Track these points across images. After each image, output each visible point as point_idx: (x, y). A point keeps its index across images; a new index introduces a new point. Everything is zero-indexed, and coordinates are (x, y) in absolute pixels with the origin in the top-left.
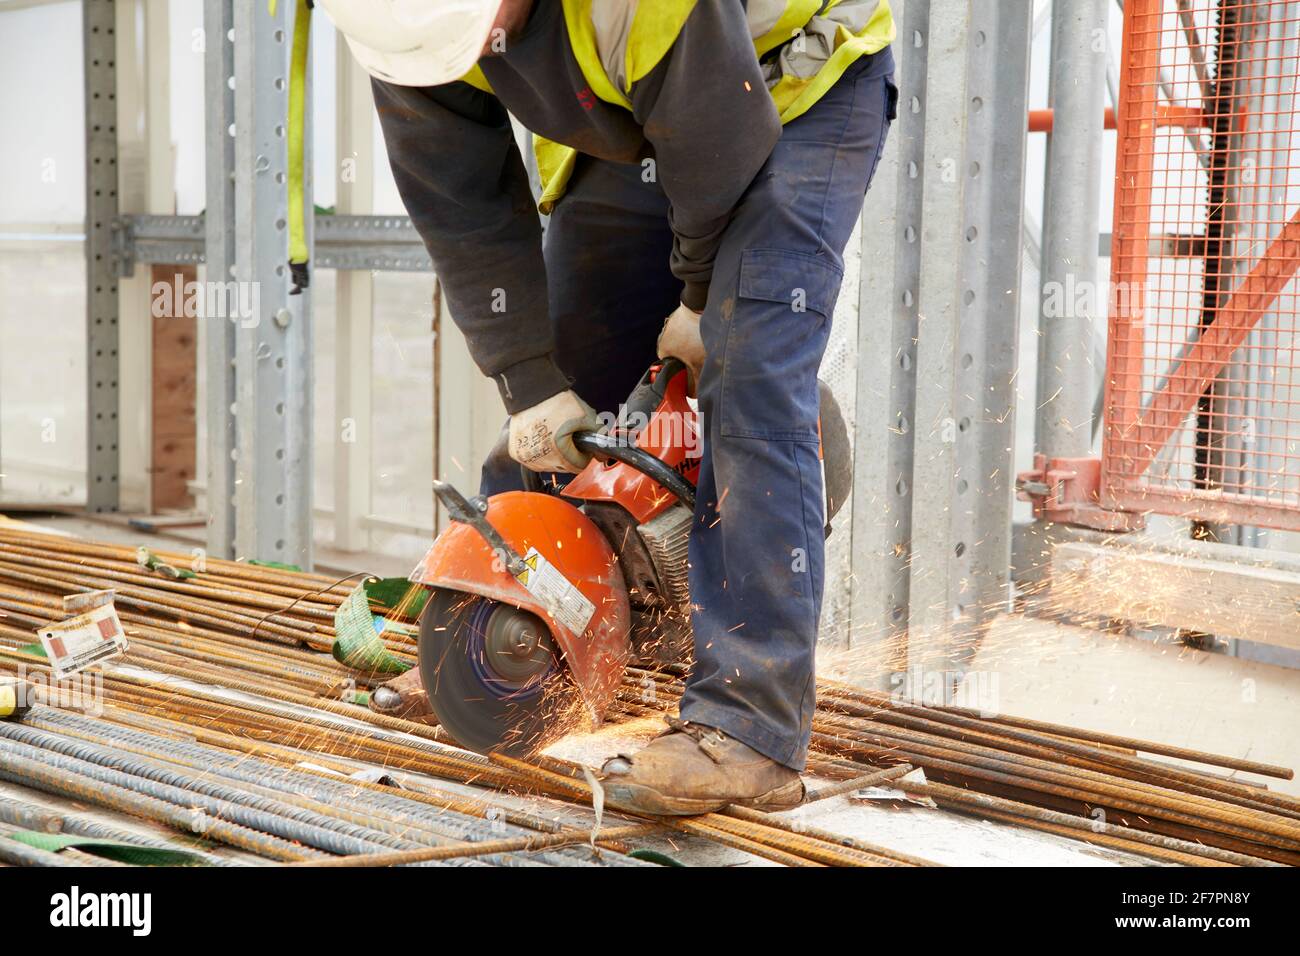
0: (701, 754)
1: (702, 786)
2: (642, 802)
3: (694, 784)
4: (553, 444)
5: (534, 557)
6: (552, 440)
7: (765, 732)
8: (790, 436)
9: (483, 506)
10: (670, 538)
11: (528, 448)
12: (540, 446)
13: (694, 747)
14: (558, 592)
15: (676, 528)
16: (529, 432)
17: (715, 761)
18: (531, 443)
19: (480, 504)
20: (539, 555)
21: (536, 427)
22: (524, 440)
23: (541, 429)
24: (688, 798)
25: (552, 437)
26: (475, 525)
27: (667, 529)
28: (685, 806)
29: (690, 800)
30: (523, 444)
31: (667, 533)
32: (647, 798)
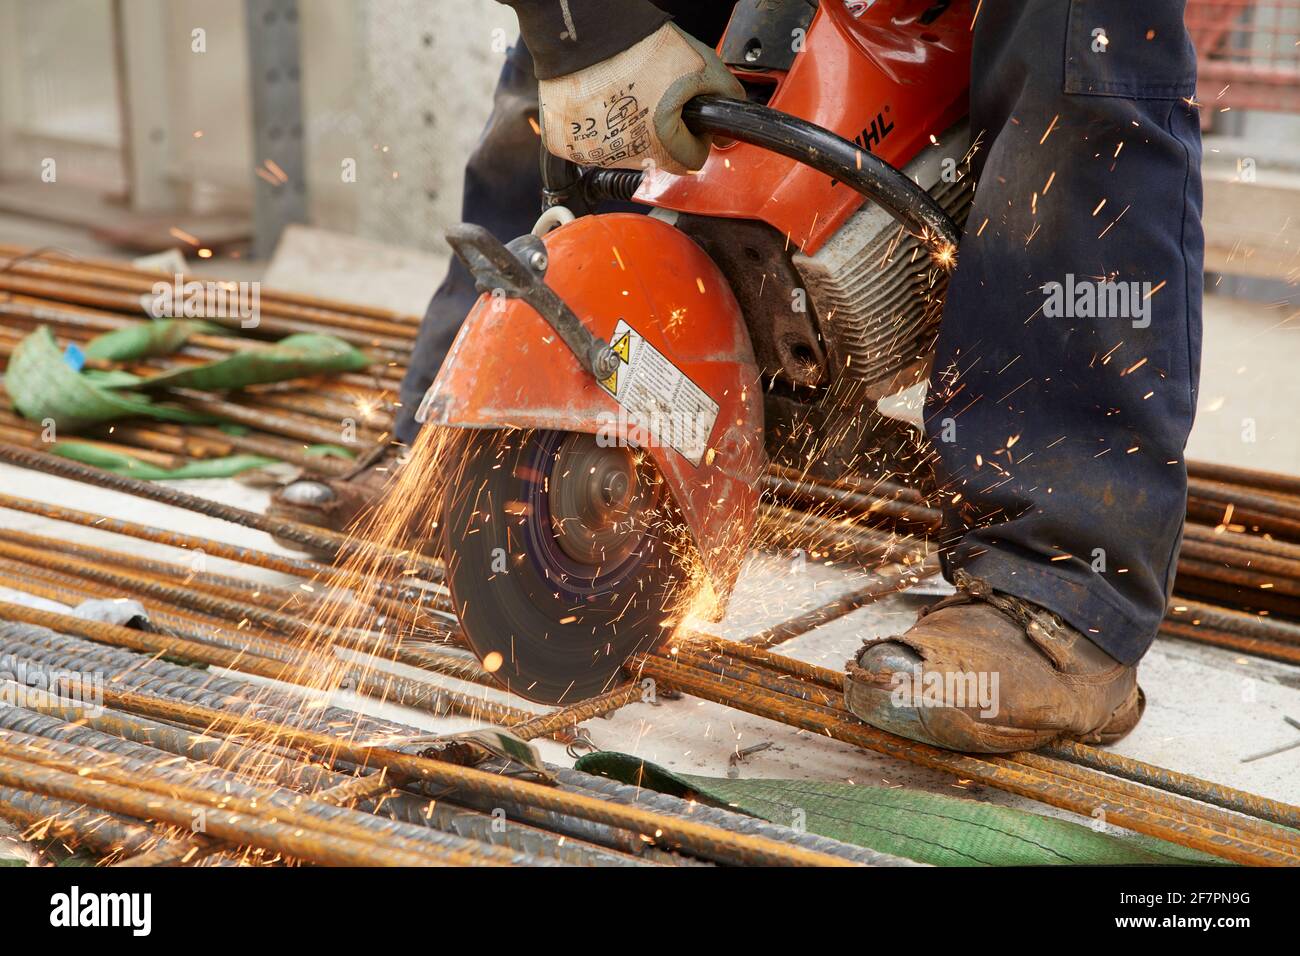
0: (1028, 649)
1: (1039, 709)
2: (937, 732)
3: (1026, 704)
4: (652, 133)
5: (626, 338)
6: (650, 126)
7: (1108, 609)
8: (1171, 91)
9: (541, 260)
10: (854, 273)
11: (598, 142)
12: (626, 137)
13: (1017, 635)
14: (664, 392)
15: (862, 253)
16: (598, 111)
17: (1055, 665)
18: (602, 129)
19: (536, 257)
20: (633, 332)
21: (613, 99)
22: (586, 125)
23: (624, 103)
24: (1013, 726)
25: (649, 118)
26: (530, 299)
27: (849, 256)
28: (1007, 740)
29: (1016, 731)
30: (584, 131)
31: (849, 263)
32: (948, 724)
